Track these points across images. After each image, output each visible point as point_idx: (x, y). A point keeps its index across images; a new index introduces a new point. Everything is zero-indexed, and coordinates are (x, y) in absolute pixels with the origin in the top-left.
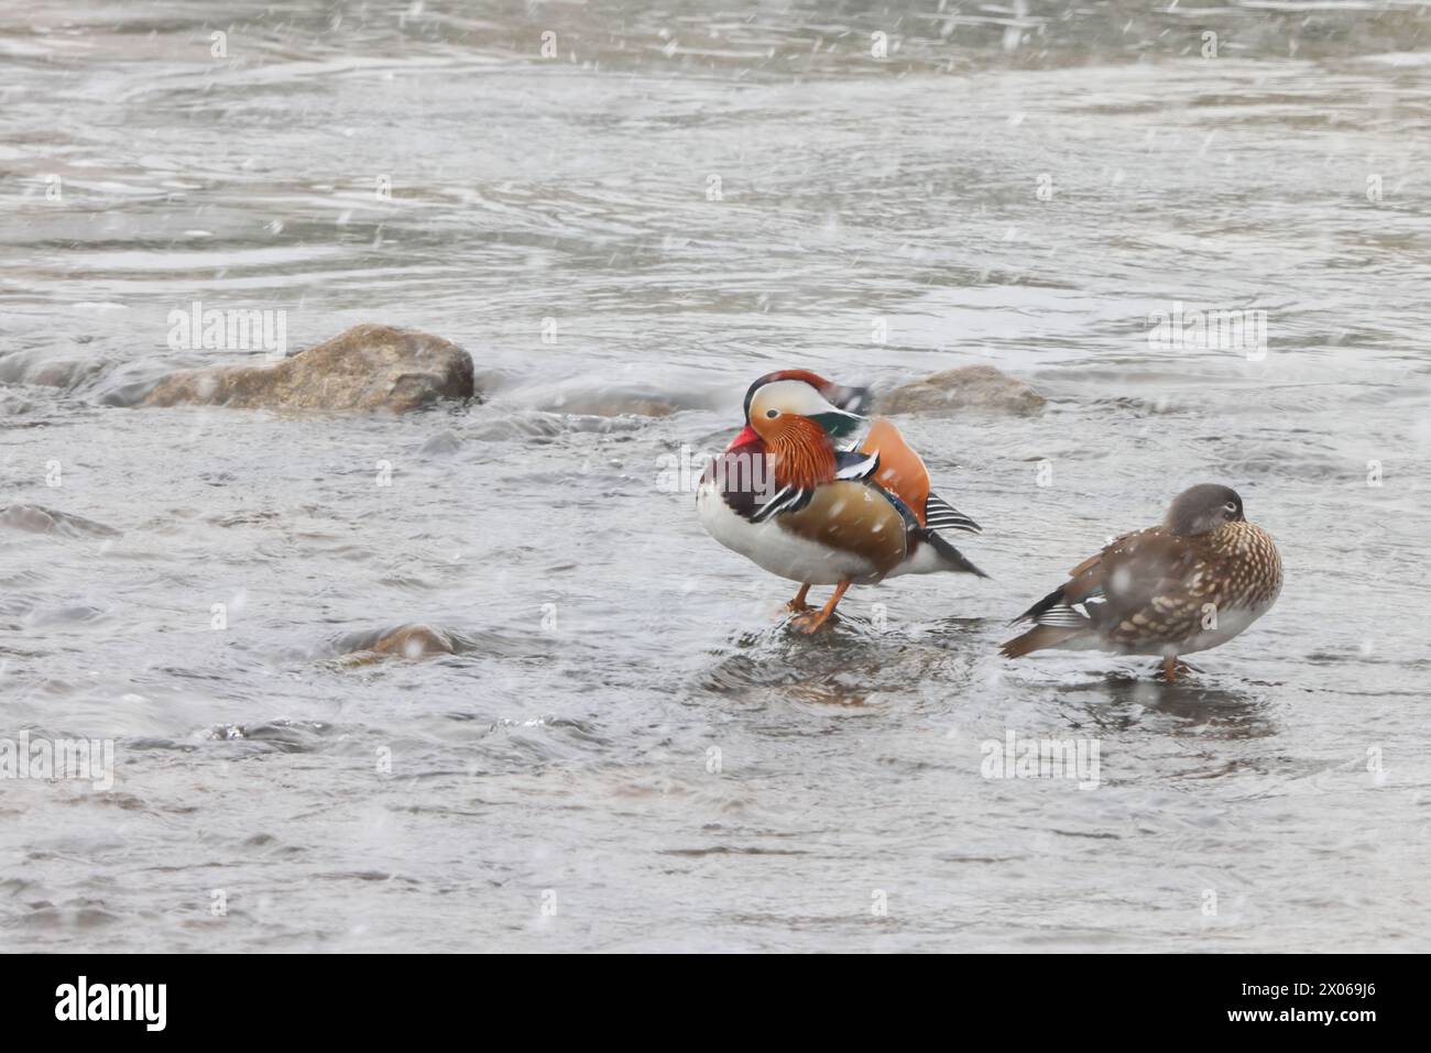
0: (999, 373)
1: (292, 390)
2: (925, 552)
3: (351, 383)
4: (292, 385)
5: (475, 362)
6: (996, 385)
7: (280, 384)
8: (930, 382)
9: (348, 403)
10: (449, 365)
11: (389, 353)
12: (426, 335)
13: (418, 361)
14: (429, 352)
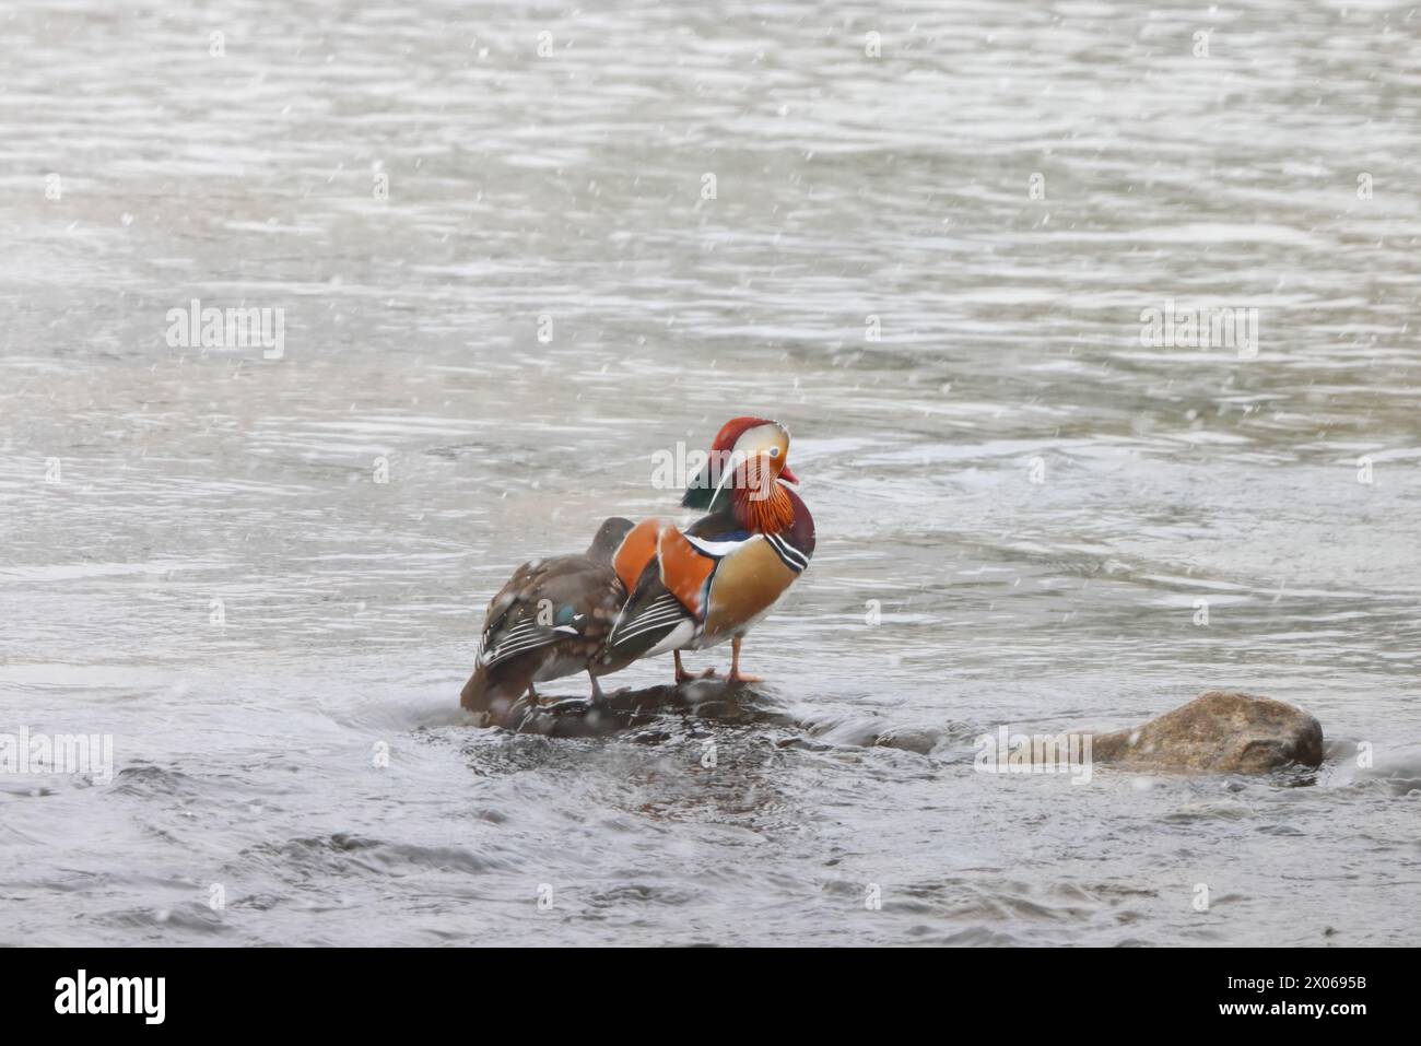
3: (1201, 750)
5: (1324, 730)
10: (1298, 732)
11: (1238, 720)
12: (1275, 702)
13: (1268, 728)
14: (1278, 719)
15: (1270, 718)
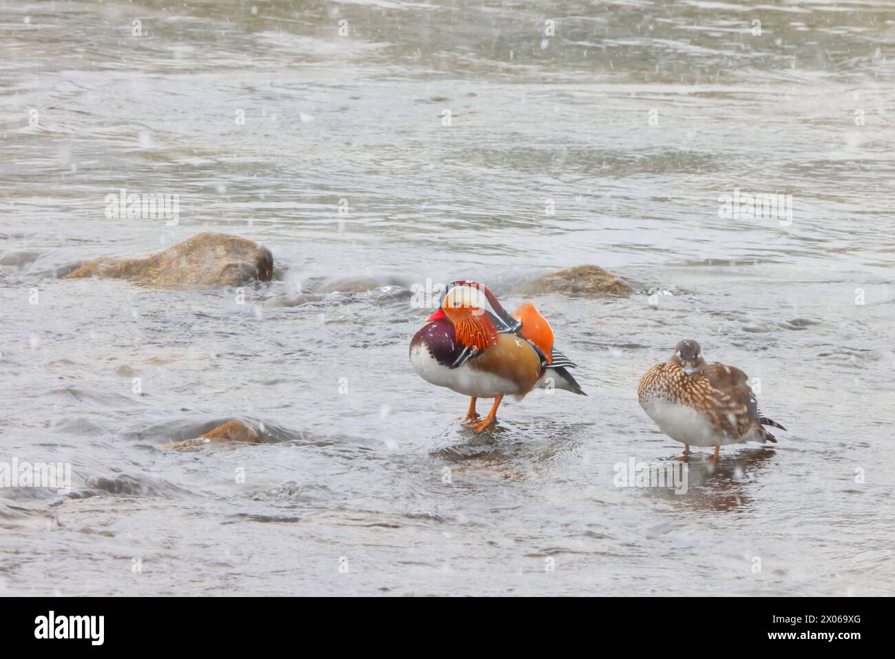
0: (601, 270)
1: (160, 272)
2: (550, 377)
3: (196, 269)
4: (158, 269)
5: (274, 256)
6: (599, 277)
7: (151, 268)
8: (558, 274)
9: (194, 281)
10: (258, 258)
11: (220, 250)
12: (243, 240)
13: (238, 256)
14: (245, 250)
15: (240, 250)
